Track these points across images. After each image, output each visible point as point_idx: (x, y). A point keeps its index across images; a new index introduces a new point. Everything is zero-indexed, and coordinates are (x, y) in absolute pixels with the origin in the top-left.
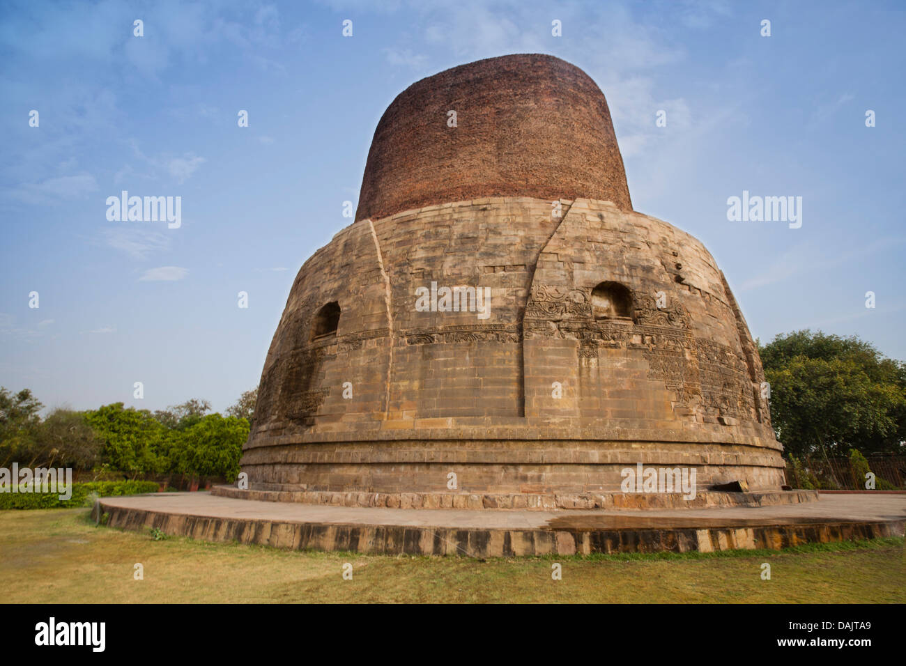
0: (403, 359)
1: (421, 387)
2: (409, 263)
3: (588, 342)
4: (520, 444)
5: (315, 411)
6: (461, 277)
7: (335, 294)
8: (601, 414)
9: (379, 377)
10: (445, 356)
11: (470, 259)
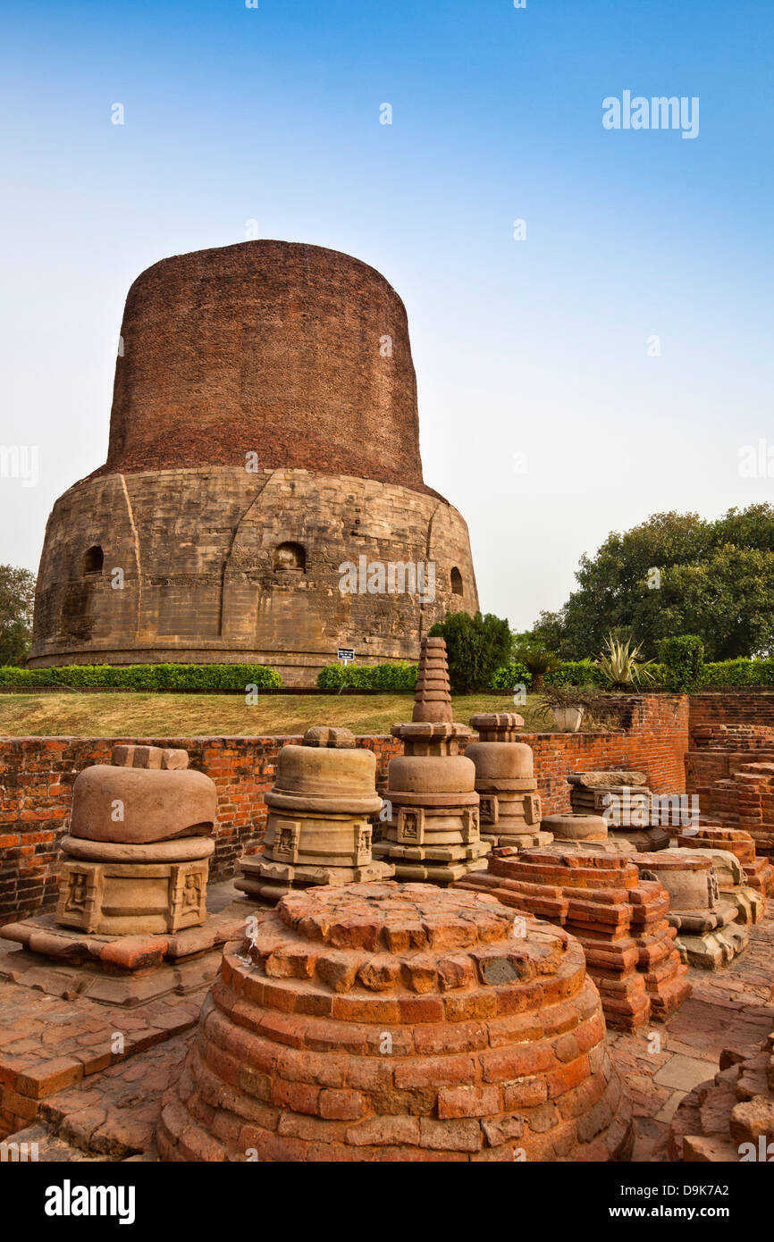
0: (149, 596)
1: (160, 615)
2: (151, 521)
3: (266, 587)
4: (217, 652)
5: (91, 629)
6: (187, 537)
7: (98, 540)
8: (270, 635)
9: (133, 607)
10: (175, 594)
11: (193, 521)
